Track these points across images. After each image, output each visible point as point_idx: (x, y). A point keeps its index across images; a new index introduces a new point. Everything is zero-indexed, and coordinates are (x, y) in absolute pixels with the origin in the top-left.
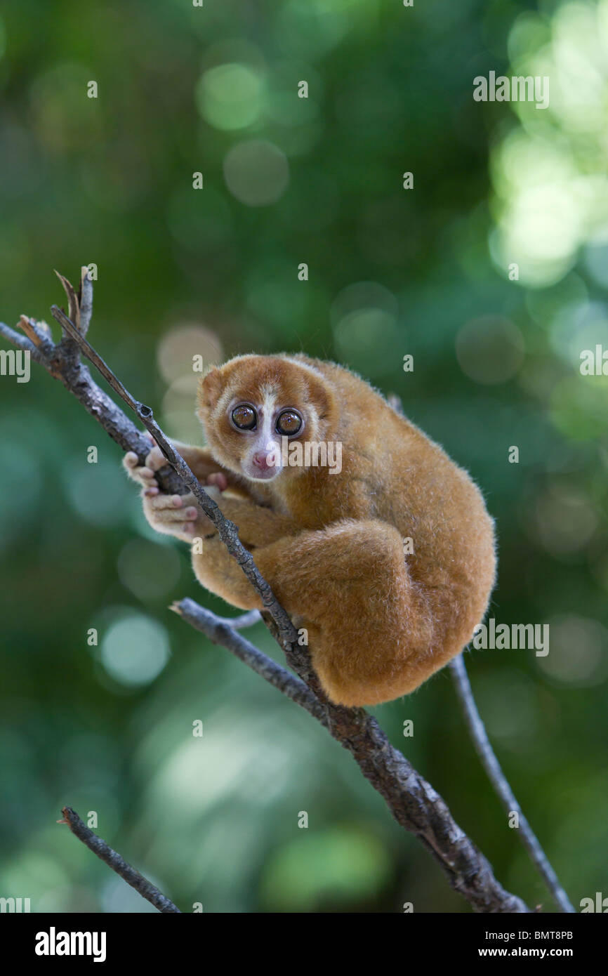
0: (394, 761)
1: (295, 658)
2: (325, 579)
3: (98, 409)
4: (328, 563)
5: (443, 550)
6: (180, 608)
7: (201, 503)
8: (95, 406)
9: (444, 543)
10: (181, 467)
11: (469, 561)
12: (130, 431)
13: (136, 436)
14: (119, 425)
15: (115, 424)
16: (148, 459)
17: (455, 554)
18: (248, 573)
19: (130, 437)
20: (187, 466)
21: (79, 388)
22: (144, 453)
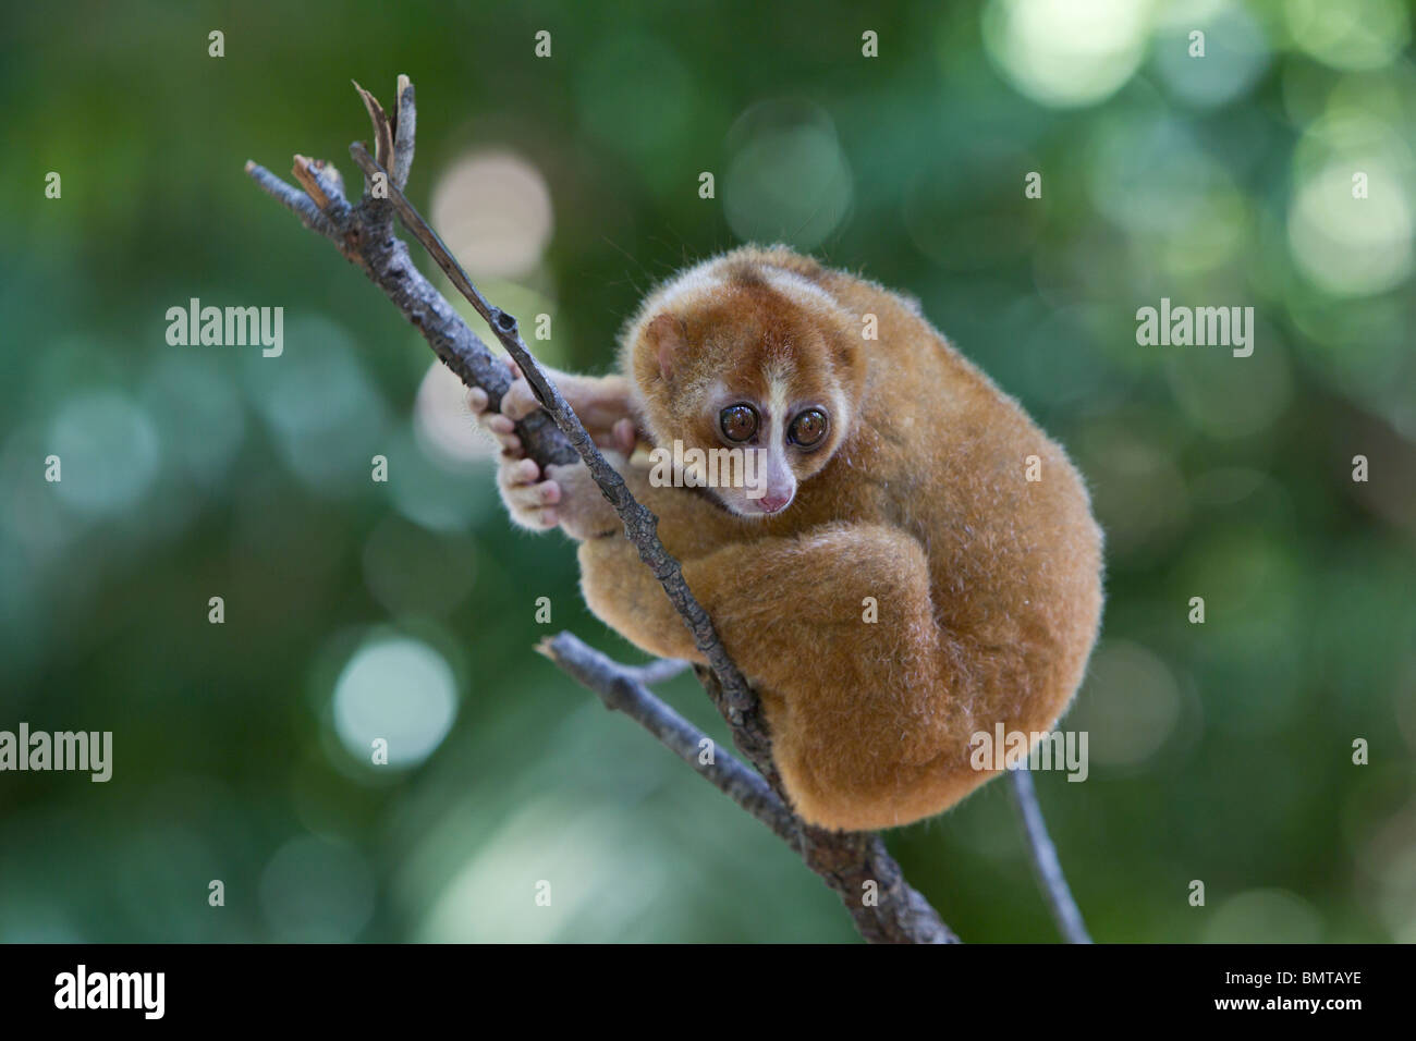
0: (910, 911)
1: (749, 737)
2: (793, 621)
3: (422, 313)
4: (800, 595)
5: (1009, 583)
6: (554, 649)
7: (595, 475)
8: (418, 309)
9: (1011, 572)
10: (564, 416)
11: (1053, 604)
12: (476, 352)
13: (485, 362)
14: (458, 341)
15: (452, 340)
16: (506, 402)
17: (1031, 592)
18: (672, 595)
19: (475, 361)
20: (573, 415)
21: (392, 279)
22: (500, 390)
